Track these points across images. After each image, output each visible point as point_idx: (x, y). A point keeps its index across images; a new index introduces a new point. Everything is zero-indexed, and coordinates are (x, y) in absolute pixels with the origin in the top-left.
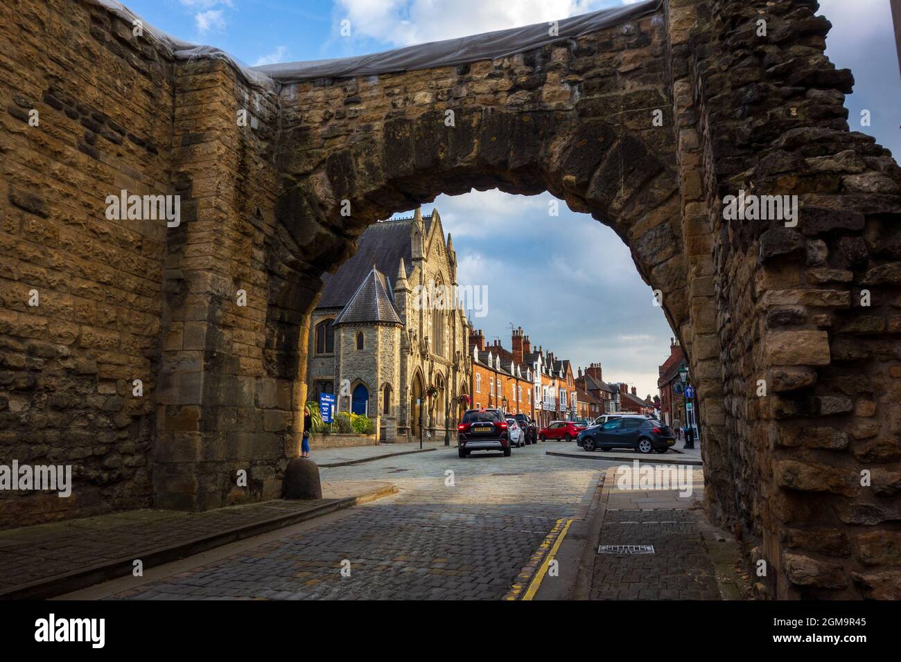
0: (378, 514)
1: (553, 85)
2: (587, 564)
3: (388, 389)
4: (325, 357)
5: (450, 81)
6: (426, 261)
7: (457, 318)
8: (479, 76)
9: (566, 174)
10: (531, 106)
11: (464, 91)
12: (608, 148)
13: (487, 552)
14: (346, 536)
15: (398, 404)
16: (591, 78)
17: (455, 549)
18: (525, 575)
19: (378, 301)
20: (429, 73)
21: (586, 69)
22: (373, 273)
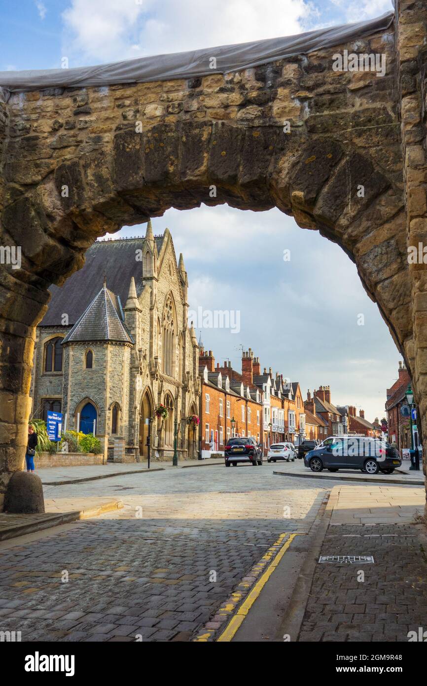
0: (101, 528)
1: (284, 101)
2: (307, 572)
3: (116, 408)
4: (53, 375)
5: (181, 94)
6: (157, 280)
7: (188, 339)
8: (210, 90)
9: (294, 190)
10: (261, 121)
11: (195, 105)
12: (337, 164)
13: (208, 563)
14: (67, 548)
15: (127, 423)
16: (321, 95)
17: (177, 560)
18: (245, 583)
19: (108, 319)
20: (160, 86)
21: (317, 85)
22: (103, 291)
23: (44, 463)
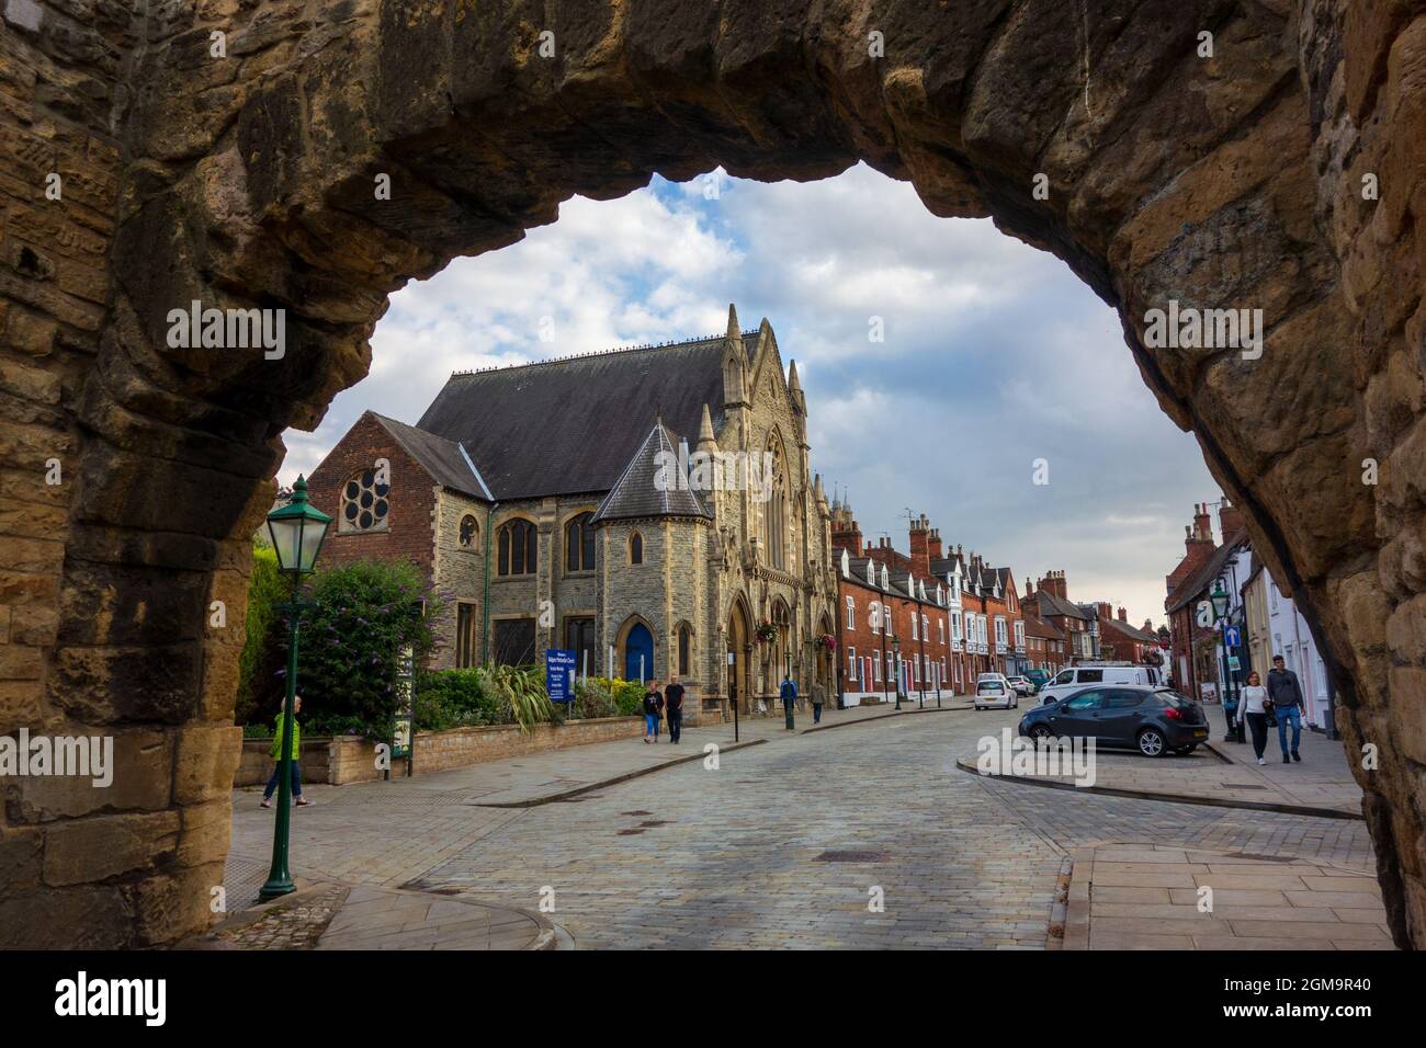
3: (685, 631)
4: (580, 577)
6: (750, 408)
7: (810, 504)
9: (892, 65)
15: (705, 656)
22: (657, 431)
23: (541, 744)
